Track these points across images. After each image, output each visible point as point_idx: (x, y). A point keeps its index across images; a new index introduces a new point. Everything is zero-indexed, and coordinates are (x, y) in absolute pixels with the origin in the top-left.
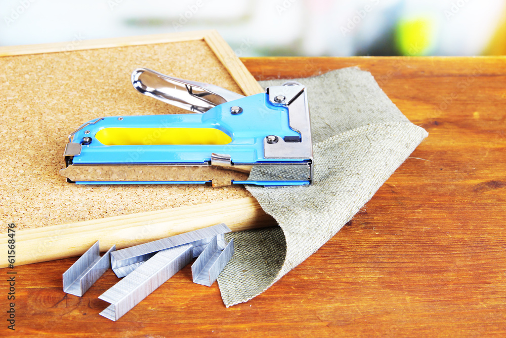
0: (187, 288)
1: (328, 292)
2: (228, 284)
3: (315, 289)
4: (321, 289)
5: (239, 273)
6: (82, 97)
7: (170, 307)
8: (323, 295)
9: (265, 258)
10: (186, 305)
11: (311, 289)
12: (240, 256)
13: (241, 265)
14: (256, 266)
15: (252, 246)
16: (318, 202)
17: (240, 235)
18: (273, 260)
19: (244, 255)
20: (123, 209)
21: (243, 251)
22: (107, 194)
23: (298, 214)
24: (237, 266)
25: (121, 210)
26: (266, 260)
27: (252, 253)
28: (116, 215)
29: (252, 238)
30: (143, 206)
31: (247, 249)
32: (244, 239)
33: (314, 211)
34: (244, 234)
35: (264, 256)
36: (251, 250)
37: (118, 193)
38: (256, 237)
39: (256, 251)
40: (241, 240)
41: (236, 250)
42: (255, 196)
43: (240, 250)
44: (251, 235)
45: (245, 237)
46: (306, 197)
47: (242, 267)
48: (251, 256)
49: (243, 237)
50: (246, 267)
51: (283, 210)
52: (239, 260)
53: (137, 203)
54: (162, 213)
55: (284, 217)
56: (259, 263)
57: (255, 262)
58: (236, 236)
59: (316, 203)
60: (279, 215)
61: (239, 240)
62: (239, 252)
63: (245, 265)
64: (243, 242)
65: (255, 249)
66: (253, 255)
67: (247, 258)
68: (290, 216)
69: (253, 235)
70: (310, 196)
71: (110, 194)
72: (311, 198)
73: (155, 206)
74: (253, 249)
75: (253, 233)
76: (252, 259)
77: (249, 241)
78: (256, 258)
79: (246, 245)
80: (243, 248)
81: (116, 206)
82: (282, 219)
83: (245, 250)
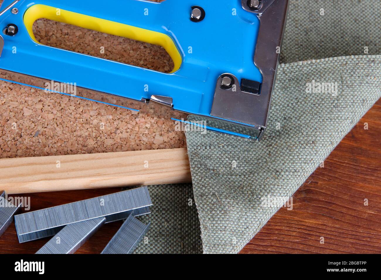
12: (156, 226)
13: (154, 245)
14: (170, 248)
15: (173, 212)
16: (256, 185)
17: (164, 190)
18: (190, 242)
19: (161, 227)
20: (40, 133)
21: (161, 220)
22: (27, 99)
23: (228, 212)
24: (149, 247)
25: (38, 134)
26: (183, 240)
27: (170, 224)
28: (32, 143)
29: (176, 197)
30: (64, 132)
31: (166, 216)
32: (167, 199)
33: (248, 205)
34: (169, 188)
35: (182, 233)
36: (171, 220)
37: (39, 100)
38: (180, 197)
39: (175, 223)
40: (164, 199)
41: (155, 216)
42: (190, 157)
43: (159, 218)
44: (176, 193)
45: (169, 195)
46: (246, 168)
47: (154, 249)
48: (168, 229)
49: (167, 194)
50: (159, 249)
51: (212, 200)
52: (154, 234)
53: (58, 124)
54: (80, 160)
55: (211, 215)
56: (175, 244)
57: (170, 241)
58: (160, 190)
59: (254, 187)
60: (206, 210)
61: (161, 198)
62: (157, 220)
63: (158, 245)
64: (164, 203)
65: (175, 218)
66: (170, 229)
67: (163, 233)
68: (218, 214)
69: (178, 193)
70: (250, 168)
71: (30, 99)
72: (251, 173)
73: (77, 136)
74: (173, 218)
75: (179, 189)
76: (168, 235)
77: (171, 203)
78: (173, 235)
79: (167, 209)
80: (163, 214)
81: (33, 125)
82: (207, 219)
83: (164, 218)
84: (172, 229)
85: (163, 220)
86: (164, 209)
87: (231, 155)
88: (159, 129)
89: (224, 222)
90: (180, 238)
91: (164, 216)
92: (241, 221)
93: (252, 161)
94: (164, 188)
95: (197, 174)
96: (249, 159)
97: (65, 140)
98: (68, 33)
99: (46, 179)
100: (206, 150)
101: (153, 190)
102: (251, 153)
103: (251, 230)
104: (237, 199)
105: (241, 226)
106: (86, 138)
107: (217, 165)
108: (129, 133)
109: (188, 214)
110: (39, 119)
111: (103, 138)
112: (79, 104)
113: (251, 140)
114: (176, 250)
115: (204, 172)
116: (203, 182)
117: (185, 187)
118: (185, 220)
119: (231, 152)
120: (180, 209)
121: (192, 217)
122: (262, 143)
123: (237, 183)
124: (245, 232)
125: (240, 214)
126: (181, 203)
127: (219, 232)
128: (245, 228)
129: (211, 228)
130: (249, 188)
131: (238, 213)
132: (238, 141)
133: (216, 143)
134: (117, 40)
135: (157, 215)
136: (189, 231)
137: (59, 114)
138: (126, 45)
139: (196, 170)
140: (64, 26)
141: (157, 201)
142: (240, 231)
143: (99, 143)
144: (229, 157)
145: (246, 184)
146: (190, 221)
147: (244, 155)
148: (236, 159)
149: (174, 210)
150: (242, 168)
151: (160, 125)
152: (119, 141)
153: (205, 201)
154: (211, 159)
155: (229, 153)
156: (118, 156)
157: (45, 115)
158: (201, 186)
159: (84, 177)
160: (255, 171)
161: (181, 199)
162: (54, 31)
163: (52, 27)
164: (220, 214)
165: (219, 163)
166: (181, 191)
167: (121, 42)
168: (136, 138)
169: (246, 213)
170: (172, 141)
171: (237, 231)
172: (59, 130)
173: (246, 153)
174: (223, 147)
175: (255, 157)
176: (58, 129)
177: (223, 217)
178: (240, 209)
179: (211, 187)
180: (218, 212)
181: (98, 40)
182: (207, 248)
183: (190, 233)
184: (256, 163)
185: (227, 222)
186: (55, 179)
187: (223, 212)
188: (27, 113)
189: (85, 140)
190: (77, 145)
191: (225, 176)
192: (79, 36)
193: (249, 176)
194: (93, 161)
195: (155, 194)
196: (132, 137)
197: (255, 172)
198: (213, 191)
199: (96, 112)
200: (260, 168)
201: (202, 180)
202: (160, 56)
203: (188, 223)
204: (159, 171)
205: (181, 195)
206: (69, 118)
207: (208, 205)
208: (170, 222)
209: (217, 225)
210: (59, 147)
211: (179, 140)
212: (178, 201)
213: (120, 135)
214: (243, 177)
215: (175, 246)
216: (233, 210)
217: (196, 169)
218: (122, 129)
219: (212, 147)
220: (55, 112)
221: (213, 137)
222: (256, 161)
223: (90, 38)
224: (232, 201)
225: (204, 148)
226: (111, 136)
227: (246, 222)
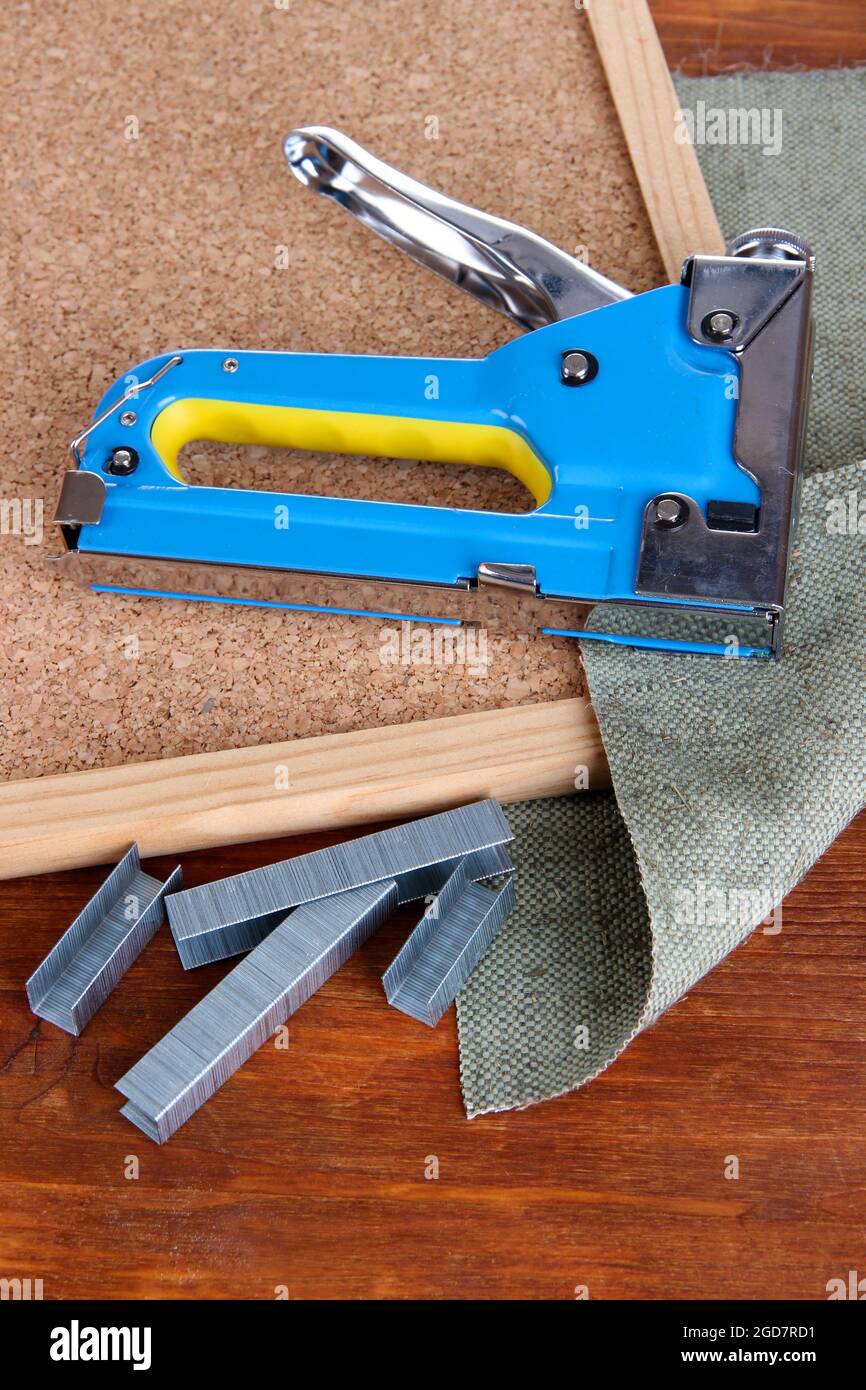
0: (368, 1024)
1: (763, 1076)
2: (484, 1022)
3: (730, 1059)
4: (747, 1064)
5: (520, 982)
6: (142, 160)
7: (312, 1100)
8: (745, 1090)
9: (604, 923)
10: (360, 1095)
11: (715, 1062)
12: (533, 902)
13: (530, 947)
14: (573, 950)
15: (573, 864)
16: (777, 759)
17: (546, 815)
18: (625, 931)
19: (545, 901)
20: (217, 703)
21: (544, 885)
22: (178, 630)
23: (708, 826)
24: (519, 951)
25: (210, 707)
26: (607, 927)
27: (570, 893)
28: (196, 728)
29: (578, 828)
30: (276, 695)
31: (557, 874)
32: (555, 833)
33: (760, 807)
34: (558, 809)
35: (603, 912)
36: (569, 883)
37: (209, 629)
38: (589, 827)
39: (582, 888)
40: (547, 834)
41: (527, 877)
42: (598, 711)
43: (538, 880)
44: (577, 818)
45: (559, 824)
46: (748, 725)
47: (532, 955)
48: (564, 905)
49: (554, 823)
50: (545, 955)
51: (664, 802)
52: (528, 921)
53: (260, 678)
54: (320, 750)
55: (664, 835)
56: (585, 938)
57: (573, 934)
58: (534, 816)
59: (772, 765)
60: (651, 826)
61: (541, 834)
62: (533, 886)
63: (543, 946)
64: (549, 845)
65: (581, 877)
66: (571, 904)
67: (553, 916)
68: (683, 832)
69: (584, 817)
70: (760, 723)
71: (186, 630)
72: (762, 734)
73: (309, 700)
74: (576, 878)
75: (584, 808)
76: (566, 920)
77: (567, 843)
78: (579, 919)
79: (556, 859)
80: (548, 870)
81: (198, 687)
82: (656, 847)
83: (552, 879)
84: (576, 905)
85: (550, 885)
86: (549, 859)
87: (706, 698)
88: (516, 666)
89: (700, 851)
90: (599, 923)
91: (551, 875)
92: (748, 848)
93: (762, 709)
94: (544, 810)
95: (620, 749)
96: (755, 704)
97: (280, 714)
98: (269, 474)
99: (236, 803)
100: (640, 694)
101: (517, 817)
102: (757, 690)
103: (777, 869)
104: (729, 795)
105: (749, 861)
106: (331, 703)
107: (672, 726)
108: (440, 683)
109: (613, 866)
110: (211, 672)
111: (375, 699)
112: (310, 629)
113: (755, 663)
114: (589, 953)
115: (637, 740)
116: (637, 764)
117: (601, 803)
118: (607, 881)
119: (704, 693)
120: (591, 856)
121: (624, 870)
122: (784, 665)
123: (727, 761)
124: (761, 874)
125: (741, 828)
126: (592, 841)
127: (691, 876)
128: (760, 866)
129: (666, 866)
130: (760, 769)
131: (735, 826)
132: (721, 668)
133: (665, 678)
134: (394, 475)
135: (531, 876)
136: (621, 905)
137: (260, 657)
138: (417, 485)
139: (617, 740)
140: (260, 460)
141: (530, 841)
142: (748, 874)
143: (366, 712)
144: (702, 703)
145: (752, 761)
146: (621, 880)
147: (740, 696)
148: (720, 706)
149: (575, 858)
150: (737, 726)
151: (519, 657)
152: (416, 701)
153: (645, 806)
154: (655, 713)
155: (700, 694)
156: (415, 733)
157: (226, 661)
158: (634, 775)
159: (333, 787)
160: (773, 727)
161: (592, 831)
162: (234, 475)
163: (229, 466)
164: (689, 832)
165: (677, 721)
166: (591, 813)
167: (403, 481)
168: (459, 690)
169: (756, 826)
170: (553, 689)
171: (738, 873)
172: (262, 693)
173: (745, 691)
174: (684, 682)
175: (771, 698)
176: (259, 690)
177: (697, 837)
178: (739, 816)
179: (657, 773)
180: (683, 827)
181: (344, 481)
182: (661, 912)
183: (624, 910)
184: (773, 712)
185: (709, 851)
186: (258, 800)
187: (694, 826)
188: (181, 662)
189: (330, 708)
190: (311, 722)
191: (696, 749)
192: (298, 477)
193: (757, 742)
194: (354, 750)
195: (524, 826)
196: (449, 689)
197: (773, 730)
198: (666, 781)
199: (352, 642)
200: (784, 721)
201: (635, 760)
202: (503, 501)
203: (615, 885)
204: (524, 756)
205: (591, 822)
206: (286, 663)
207: (655, 814)
208: (569, 889)
209: (681, 859)
210: (265, 730)
211: (570, 684)
212: (586, 837)
213: (419, 687)
214: (741, 745)
215: (588, 943)
216: (723, 819)
217: (617, 735)
218: (422, 675)
219: (656, 687)
220: (250, 653)
221: (656, 666)
222: (773, 707)
223: (325, 480)
224: (718, 798)
225: (634, 691)
226: (395, 693)
227: (760, 848)
